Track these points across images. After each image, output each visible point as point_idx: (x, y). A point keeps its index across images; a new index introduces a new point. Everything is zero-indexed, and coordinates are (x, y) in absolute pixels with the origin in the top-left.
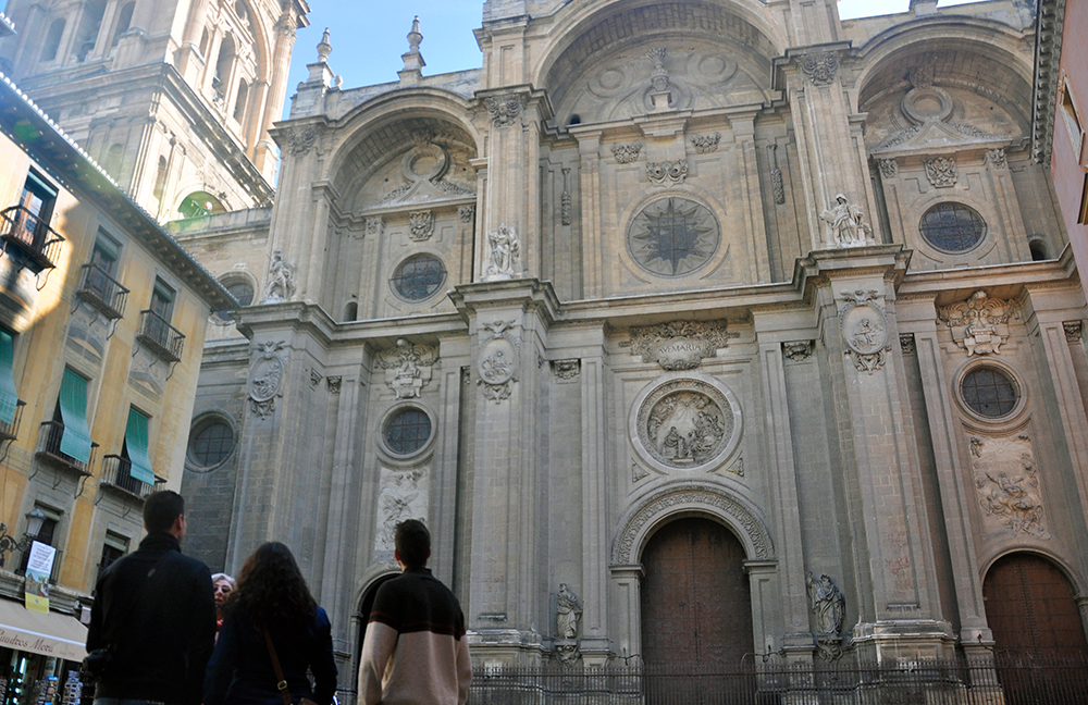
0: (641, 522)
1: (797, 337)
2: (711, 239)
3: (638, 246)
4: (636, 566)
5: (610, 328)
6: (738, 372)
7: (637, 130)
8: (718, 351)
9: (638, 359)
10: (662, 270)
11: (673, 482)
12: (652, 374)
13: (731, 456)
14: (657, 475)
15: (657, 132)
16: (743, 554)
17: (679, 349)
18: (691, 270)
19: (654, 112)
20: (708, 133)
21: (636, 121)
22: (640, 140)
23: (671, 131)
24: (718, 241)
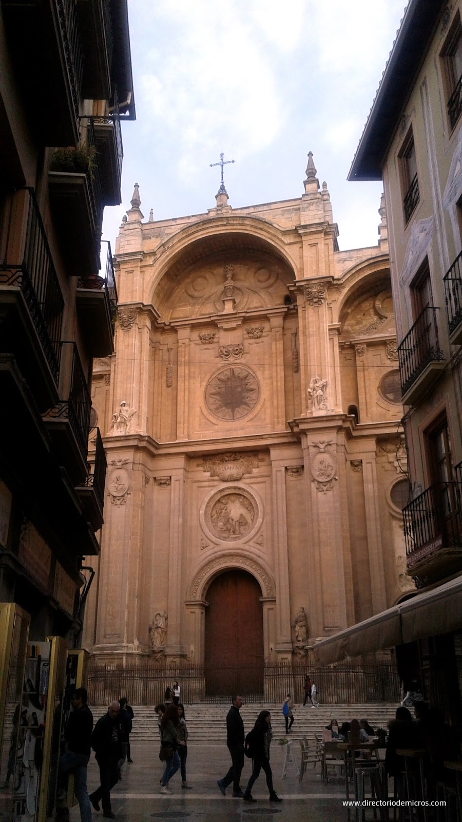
0: (204, 575)
1: (295, 463)
2: (254, 396)
3: (211, 400)
4: (199, 601)
5: (190, 457)
6: (264, 482)
7: (213, 324)
8: (254, 470)
9: (208, 474)
10: (225, 416)
11: (223, 550)
12: (215, 483)
13: (257, 533)
14: (214, 546)
15: (226, 326)
16: (261, 593)
17: (231, 469)
18: (242, 417)
19: (223, 313)
20: (256, 325)
21: (212, 319)
22: (215, 331)
23: (234, 325)
24: (258, 397)
